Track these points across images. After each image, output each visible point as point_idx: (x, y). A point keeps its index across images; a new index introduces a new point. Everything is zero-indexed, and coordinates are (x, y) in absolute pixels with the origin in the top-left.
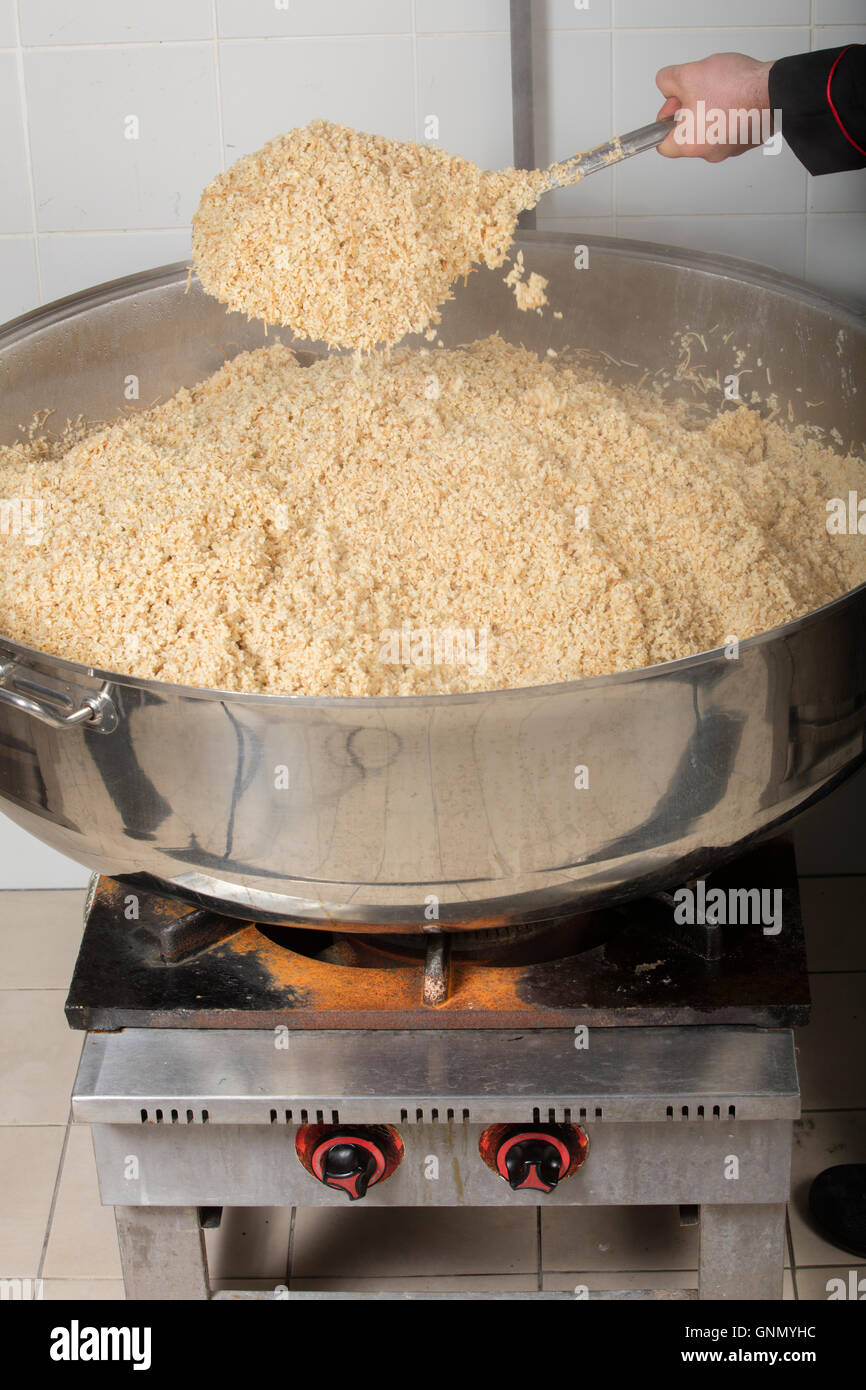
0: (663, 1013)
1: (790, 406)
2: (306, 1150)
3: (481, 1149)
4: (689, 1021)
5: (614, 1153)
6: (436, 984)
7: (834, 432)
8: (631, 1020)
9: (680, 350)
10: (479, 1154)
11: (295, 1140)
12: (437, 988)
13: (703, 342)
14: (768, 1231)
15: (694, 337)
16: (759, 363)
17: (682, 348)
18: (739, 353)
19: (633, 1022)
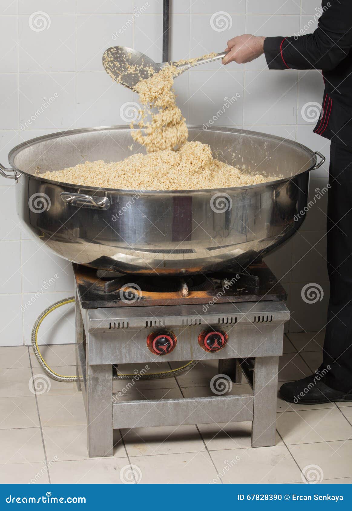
0: (248, 297)
1: (249, 167)
2: (149, 343)
3: (198, 341)
4: (255, 300)
5: (235, 340)
6: (186, 290)
7: (264, 172)
8: (239, 300)
9: (215, 156)
10: (198, 342)
11: (146, 339)
12: (187, 292)
13: (222, 153)
14: (273, 371)
15: (219, 151)
16: (240, 156)
17: (216, 155)
18: (233, 154)
19: (240, 300)
